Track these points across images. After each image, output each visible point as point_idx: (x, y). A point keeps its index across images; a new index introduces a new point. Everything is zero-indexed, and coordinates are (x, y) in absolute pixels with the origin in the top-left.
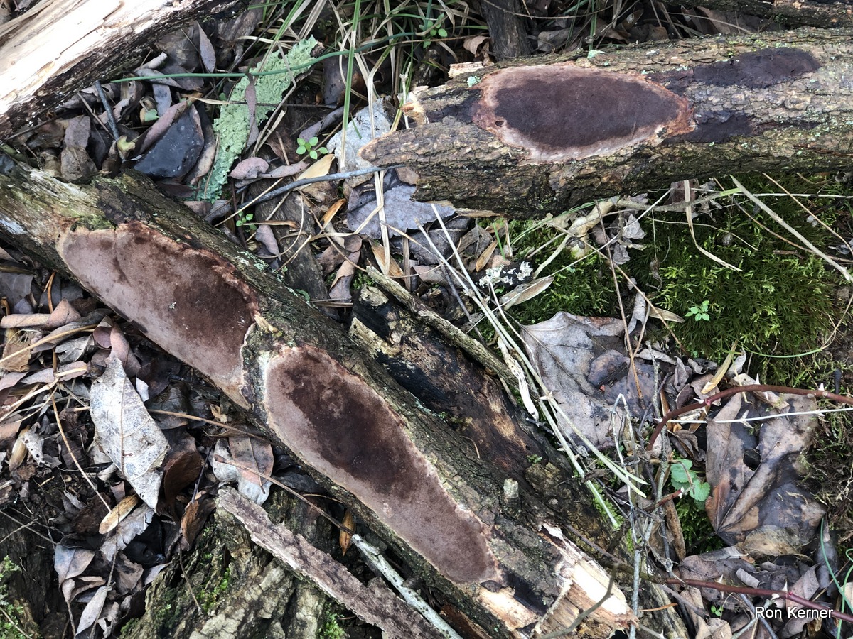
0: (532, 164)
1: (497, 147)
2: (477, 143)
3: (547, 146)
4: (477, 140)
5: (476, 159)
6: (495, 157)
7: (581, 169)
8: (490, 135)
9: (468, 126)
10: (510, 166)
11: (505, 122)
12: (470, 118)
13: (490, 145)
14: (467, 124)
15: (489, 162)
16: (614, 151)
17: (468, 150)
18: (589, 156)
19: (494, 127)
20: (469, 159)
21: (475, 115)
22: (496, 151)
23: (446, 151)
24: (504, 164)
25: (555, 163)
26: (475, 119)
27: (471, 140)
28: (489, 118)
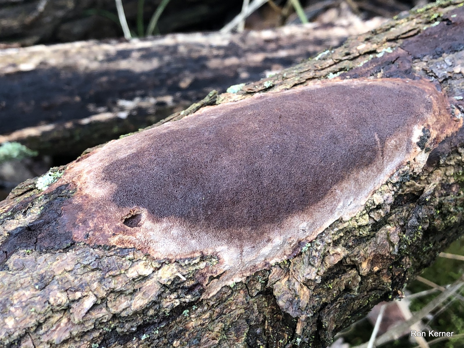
0: (231, 283)
1: (147, 272)
2: (101, 280)
3: (245, 231)
4: (98, 274)
5: (115, 317)
6: (153, 295)
7: (324, 256)
8: (123, 252)
9: (71, 254)
10: (190, 305)
11: (144, 214)
12: (68, 236)
13: (132, 274)
14: (66, 250)
15: (144, 311)
16: (363, 200)
17: (88, 303)
18: (327, 225)
19: (125, 232)
20: (99, 324)
21: (74, 225)
22: (149, 283)
23: (39, 325)
24: (177, 303)
25: (272, 262)
26: (78, 234)
27: (87, 278)
28: (107, 219)
